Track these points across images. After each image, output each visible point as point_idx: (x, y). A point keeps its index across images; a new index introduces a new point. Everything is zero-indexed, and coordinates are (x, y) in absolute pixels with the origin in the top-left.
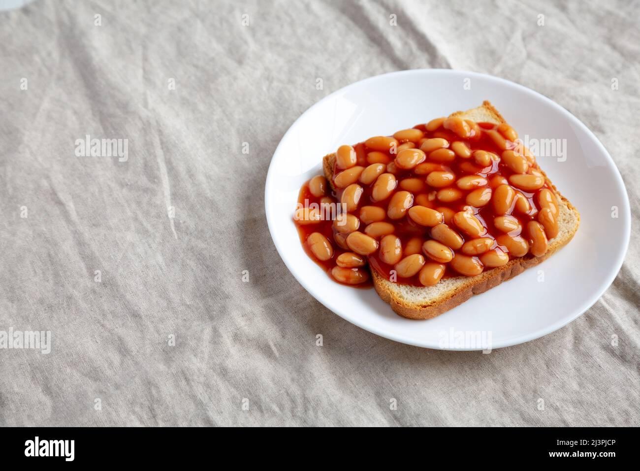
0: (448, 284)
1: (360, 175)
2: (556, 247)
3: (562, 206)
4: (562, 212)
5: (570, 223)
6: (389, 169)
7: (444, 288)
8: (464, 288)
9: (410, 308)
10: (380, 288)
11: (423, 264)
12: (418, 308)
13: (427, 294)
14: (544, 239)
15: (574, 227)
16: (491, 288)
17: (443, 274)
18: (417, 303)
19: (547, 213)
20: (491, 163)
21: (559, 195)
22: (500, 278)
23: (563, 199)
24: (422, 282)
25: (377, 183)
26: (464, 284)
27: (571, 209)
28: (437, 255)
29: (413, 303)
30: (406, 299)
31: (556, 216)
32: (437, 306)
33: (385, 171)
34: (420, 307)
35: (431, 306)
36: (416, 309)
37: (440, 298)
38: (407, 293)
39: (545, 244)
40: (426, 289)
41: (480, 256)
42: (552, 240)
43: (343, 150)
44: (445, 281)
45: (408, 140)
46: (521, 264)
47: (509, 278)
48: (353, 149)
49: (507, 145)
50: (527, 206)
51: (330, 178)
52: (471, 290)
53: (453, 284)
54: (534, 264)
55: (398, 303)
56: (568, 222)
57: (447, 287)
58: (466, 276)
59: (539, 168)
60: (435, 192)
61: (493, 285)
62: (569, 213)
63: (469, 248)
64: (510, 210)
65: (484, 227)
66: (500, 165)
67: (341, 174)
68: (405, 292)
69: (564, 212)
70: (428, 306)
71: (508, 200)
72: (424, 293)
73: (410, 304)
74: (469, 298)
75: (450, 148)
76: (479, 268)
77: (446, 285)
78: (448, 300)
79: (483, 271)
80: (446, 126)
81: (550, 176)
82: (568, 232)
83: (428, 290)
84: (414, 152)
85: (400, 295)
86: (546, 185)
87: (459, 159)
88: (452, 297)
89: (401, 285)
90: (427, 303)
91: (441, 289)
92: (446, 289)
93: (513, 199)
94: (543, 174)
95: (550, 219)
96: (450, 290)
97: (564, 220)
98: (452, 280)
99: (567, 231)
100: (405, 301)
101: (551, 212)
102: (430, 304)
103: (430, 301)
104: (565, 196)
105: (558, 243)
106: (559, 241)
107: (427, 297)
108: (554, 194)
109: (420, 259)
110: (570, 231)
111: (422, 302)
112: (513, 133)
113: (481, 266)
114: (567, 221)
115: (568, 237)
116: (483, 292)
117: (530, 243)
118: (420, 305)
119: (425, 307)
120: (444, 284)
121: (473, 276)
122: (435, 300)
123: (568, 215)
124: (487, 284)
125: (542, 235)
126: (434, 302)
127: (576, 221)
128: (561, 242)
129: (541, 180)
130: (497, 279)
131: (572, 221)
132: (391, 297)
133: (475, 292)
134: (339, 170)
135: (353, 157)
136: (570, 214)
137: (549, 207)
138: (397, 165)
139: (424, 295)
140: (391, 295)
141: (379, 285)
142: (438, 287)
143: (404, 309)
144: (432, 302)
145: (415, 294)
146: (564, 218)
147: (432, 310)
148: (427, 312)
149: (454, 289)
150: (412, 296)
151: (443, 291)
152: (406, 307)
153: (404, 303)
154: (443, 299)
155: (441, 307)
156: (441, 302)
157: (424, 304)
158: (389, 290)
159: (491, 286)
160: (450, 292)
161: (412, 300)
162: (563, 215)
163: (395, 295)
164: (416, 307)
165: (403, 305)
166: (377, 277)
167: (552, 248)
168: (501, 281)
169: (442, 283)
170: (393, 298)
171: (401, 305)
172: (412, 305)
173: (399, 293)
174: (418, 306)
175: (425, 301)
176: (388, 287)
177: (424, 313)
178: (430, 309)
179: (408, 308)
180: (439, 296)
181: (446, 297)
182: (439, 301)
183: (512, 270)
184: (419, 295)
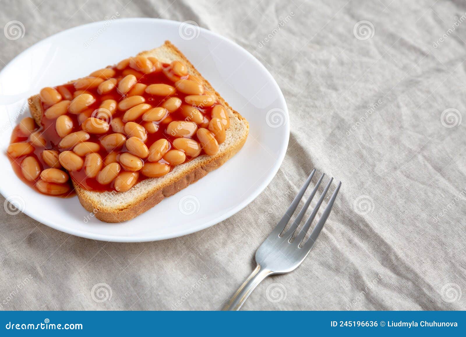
0: (141, 189)
3: (234, 118)
4: (234, 122)
5: (241, 131)
7: (138, 193)
8: (154, 191)
9: (108, 212)
10: (83, 199)
11: (119, 172)
12: (116, 212)
13: (124, 199)
15: (244, 133)
16: (180, 190)
17: (135, 181)
18: (115, 208)
21: (231, 109)
22: (186, 182)
23: (234, 112)
26: (155, 188)
27: (241, 119)
29: (112, 208)
30: (106, 205)
32: (132, 208)
34: (118, 210)
35: (127, 208)
36: (114, 212)
37: (134, 201)
40: (122, 195)
45: (100, 76)
46: (202, 167)
47: (194, 181)
48: (55, 89)
52: (161, 192)
53: (145, 189)
54: (214, 167)
56: (239, 130)
57: (140, 192)
59: (214, 90)
61: (180, 188)
62: (240, 122)
69: (236, 123)
70: (125, 209)
73: (109, 209)
74: (161, 201)
77: (140, 190)
78: (141, 203)
81: (222, 96)
82: (240, 138)
83: (125, 196)
85: (100, 202)
88: (145, 199)
90: (123, 206)
91: (135, 194)
92: (139, 194)
94: (217, 94)
99: (238, 137)
100: (105, 207)
102: (126, 207)
103: (126, 205)
104: (236, 110)
107: (123, 202)
108: (226, 109)
110: (241, 137)
111: (119, 206)
115: (240, 142)
116: (173, 195)
118: (118, 209)
119: (122, 210)
120: (138, 190)
122: (130, 204)
123: (239, 124)
124: (175, 187)
126: (130, 205)
127: (246, 128)
128: (234, 147)
129: (214, 99)
130: (182, 182)
131: (242, 129)
132: (93, 205)
133: (165, 194)
135: (57, 96)
136: (240, 124)
139: (121, 200)
140: (92, 203)
141: (82, 197)
142: (133, 193)
143: (104, 214)
144: (128, 206)
145: (113, 201)
146: (235, 127)
147: (129, 211)
148: (125, 213)
149: (146, 193)
150: (111, 203)
151: (137, 195)
152: (105, 212)
153: (104, 209)
154: (137, 202)
155: (136, 208)
156: (136, 205)
157: (121, 208)
158: (91, 200)
159: (178, 188)
160: (143, 195)
161: (111, 205)
162: (234, 125)
163: (96, 203)
164: (114, 210)
165: (103, 211)
166: (80, 191)
167: (227, 152)
168: (188, 184)
169: (136, 190)
170: (94, 206)
171: (101, 210)
172: (110, 210)
173: (99, 201)
174: (117, 210)
175: (122, 205)
176: (90, 198)
177: (122, 215)
178: (126, 211)
179: (107, 212)
180: (134, 200)
181: (139, 200)
182: (134, 204)
183: (195, 174)
184: (116, 201)
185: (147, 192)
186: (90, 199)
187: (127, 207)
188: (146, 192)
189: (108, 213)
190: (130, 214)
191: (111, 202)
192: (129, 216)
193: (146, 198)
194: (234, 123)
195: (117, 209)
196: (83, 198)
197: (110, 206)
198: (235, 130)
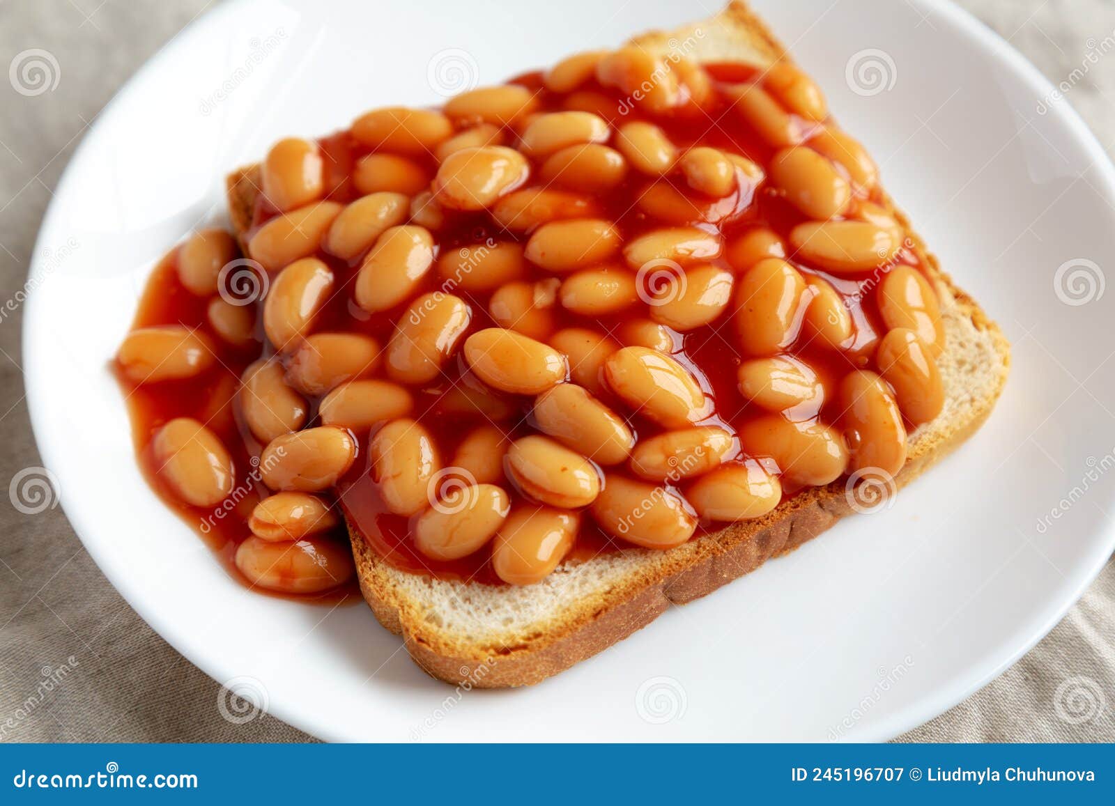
0: (586, 573)
1: (327, 229)
2: (931, 450)
3: (957, 320)
4: (955, 337)
5: (978, 373)
6: (418, 213)
7: (573, 587)
8: (635, 586)
9: (456, 655)
10: (370, 590)
11: (504, 514)
12: (485, 656)
13: (517, 608)
14: (894, 427)
15: (989, 384)
16: (729, 581)
17: (569, 545)
18: (481, 640)
19: (906, 345)
20: (735, 187)
21: (948, 284)
22: (753, 551)
23: (959, 296)
24: (501, 572)
25: (373, 255)
26: (636, 573)
27: (982, 326)
28: (548, 484)
29: (469, 638)
30: (449, 626)
31: (932, 353)
32: (545, 646)
33: (405, 219)
34: (492, 651)
35: (524, 647)
36: (476, 658)
37: (556, 620)
38: (453, 604)
39: (898, 445)
40: (515, 594)
41: (687, 485)
42: (922, 428)
43: (284, 155)
44: (575, 565)
45: (479, 119)
46: (821, 505)
47: (785, 548)
48: (314, 148)
49: (793, 131)
50: (843, 324)
51: (241, 237)
52: (660, 590)
53: (600, 574)
55: (420, 640)
56: (973, 369)
57: (583, 583)
58: (641, 549)
59: (889, 201)
60: (555, 282)
61: (732, 571)
62: (976, 340)
63: (652, 457)
64: (788, 337)
65: (707, 395)
66: (761, 194)
67: (272, 225)
68: (446, 604)
69: (961, 339)
70: (517, 647)
71: (783, 309)
72: (508, 607)
73: (459, 643)
74: (655, 616)
75: (612, 143)
76: (682, 522)
78: (580, 628)
79: (697, 534)
80: (604, 76)
81: (919, 227)
82: (972, 400)
83: (523, 595)
84: (491, 158)
85: (427, 612)
86: (907, 255)
87: (636, 176)
88: (596, 615)
89: (435, 582)
90: (512, 637)
91: (562, 590)
92: (577, 591)
93: (796, 304)
94: (900, 220)
95: (915, 366)
96: (590, 595)
97: (961, 363)
98: (600, 559)
99: (966, 397)
100: (444, 634)
101: (918, 341)
102: (522, 642)
103: (524, 633)
104: (967, 289)
105: (938, 435)
106: (942, 431)
107: (515, 618)
108: (931, 282)
109: (496, 500)
110: (977, 398)
111: (498, 635)
112: (810, 95)
113: (690, 520)
114: (967, 367)
115: (972, 416)
116: (704, 596)
117: (850, 443)
118: (492, 646)
119: (506, 651)
120: (573, 574)
121: (665, 549)
122: (540, 629)
123: (971, 346)
124: (713, 571)
125: (890, 415)
126: (538, 635)
127: (997, 366)
128: (948, 435)
129: (891, 238)
130: (742, 555)
131: (984, 366)
132: (401, 619)
133: (675, 596)
134: (268, 215)
135: (311, 173)
136: (978, 345)
137: (913, 327)
138: (442, 199)
139: (507, 612)
140: (400, 612)
141: (367, 580)
142: (553, 584)
143: (439, 660)
144: (531, 636)
145: (477, 609)
146: (959, 357)
147: (531, 659)
148: (516, 665)
149: (602, 591)
150: (469, 617)
151: (568, 597)
152: (444, 654)
153: (441, 641)
154: (566, 623)
155: (558, 648)
156: (560, 635)
157: (504, 642)
158: (396, 597)
159: (725, 576)
160: (590, 599)
161: (468, 627)
162: (956, 346)
163: (413, 613)
164: (476, 651)
165: (437, 648)
166: (362, 554)
167: (920, 452)
168: (760, 560)
169: (566, 572)
170: (407, 624)
171: (429, 646)
172: (463, 646)
173: (427, 605)
174: (485, 649)
175: (509, 632)
176: (394, 586)
177: (503, 671)
178: (523, 658)
179: (451, 656)
180: (555, 616)
181: (575, 617)
182: (552, 631)
183: (792, 524)
184: (489, 611)
185: (607, 588)
186: (394, 594)
187: (526, 642)
188: (602, 586)
189: (454, 659)
190: (535, 669)
191: (469, 613)
192: (534, 673)
193: (599, 612)
194: (953, 340)
195: (488, 644)
196: (372, 586)
197: (465, 629)
198: (956, 366)
